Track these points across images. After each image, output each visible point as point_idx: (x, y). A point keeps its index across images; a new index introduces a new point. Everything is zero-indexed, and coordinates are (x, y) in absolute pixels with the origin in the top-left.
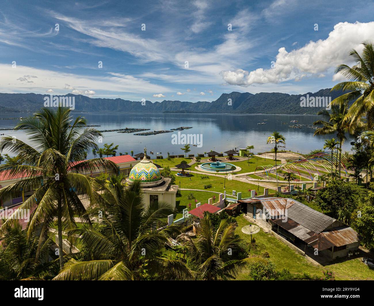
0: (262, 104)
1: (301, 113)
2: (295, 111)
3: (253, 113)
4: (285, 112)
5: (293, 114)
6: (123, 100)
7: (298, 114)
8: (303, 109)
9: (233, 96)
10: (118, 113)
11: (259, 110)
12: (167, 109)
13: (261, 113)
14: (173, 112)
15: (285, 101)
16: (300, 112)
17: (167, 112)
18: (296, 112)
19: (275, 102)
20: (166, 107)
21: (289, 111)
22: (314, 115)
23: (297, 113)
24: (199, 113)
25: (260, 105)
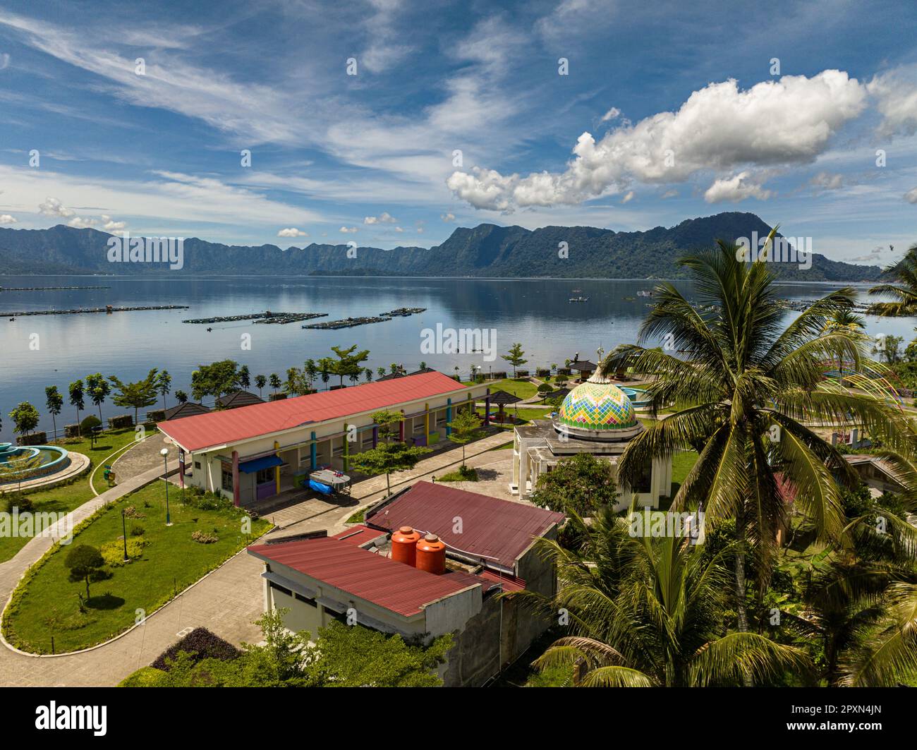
0: (551, 253)
1: (641, 275)
2: (629, 269)
3: (531, 276)
4: (605, 272)
5: (624, 278)
6: (204, 242)
7: (636, 277)
8: (646, 266)
9: (481, 234)
10: (192, 275)
11: (544, 269)
12: (319, 265)
13: (549, 275)
14: (335, 273)
15: (604, 247)
16: (638, 272)
17: (320, 273)
18: (629, 273)
19: (581, 250)
20: (316, 261)
21: (614, 269)
22: (670, 278)
23: (632, 276)
24: (401, 275)
25: (547, 257)
